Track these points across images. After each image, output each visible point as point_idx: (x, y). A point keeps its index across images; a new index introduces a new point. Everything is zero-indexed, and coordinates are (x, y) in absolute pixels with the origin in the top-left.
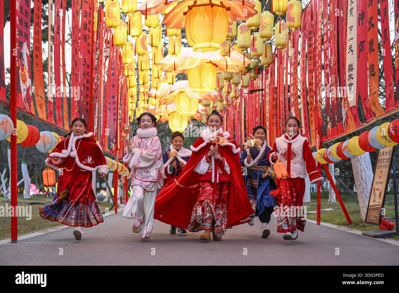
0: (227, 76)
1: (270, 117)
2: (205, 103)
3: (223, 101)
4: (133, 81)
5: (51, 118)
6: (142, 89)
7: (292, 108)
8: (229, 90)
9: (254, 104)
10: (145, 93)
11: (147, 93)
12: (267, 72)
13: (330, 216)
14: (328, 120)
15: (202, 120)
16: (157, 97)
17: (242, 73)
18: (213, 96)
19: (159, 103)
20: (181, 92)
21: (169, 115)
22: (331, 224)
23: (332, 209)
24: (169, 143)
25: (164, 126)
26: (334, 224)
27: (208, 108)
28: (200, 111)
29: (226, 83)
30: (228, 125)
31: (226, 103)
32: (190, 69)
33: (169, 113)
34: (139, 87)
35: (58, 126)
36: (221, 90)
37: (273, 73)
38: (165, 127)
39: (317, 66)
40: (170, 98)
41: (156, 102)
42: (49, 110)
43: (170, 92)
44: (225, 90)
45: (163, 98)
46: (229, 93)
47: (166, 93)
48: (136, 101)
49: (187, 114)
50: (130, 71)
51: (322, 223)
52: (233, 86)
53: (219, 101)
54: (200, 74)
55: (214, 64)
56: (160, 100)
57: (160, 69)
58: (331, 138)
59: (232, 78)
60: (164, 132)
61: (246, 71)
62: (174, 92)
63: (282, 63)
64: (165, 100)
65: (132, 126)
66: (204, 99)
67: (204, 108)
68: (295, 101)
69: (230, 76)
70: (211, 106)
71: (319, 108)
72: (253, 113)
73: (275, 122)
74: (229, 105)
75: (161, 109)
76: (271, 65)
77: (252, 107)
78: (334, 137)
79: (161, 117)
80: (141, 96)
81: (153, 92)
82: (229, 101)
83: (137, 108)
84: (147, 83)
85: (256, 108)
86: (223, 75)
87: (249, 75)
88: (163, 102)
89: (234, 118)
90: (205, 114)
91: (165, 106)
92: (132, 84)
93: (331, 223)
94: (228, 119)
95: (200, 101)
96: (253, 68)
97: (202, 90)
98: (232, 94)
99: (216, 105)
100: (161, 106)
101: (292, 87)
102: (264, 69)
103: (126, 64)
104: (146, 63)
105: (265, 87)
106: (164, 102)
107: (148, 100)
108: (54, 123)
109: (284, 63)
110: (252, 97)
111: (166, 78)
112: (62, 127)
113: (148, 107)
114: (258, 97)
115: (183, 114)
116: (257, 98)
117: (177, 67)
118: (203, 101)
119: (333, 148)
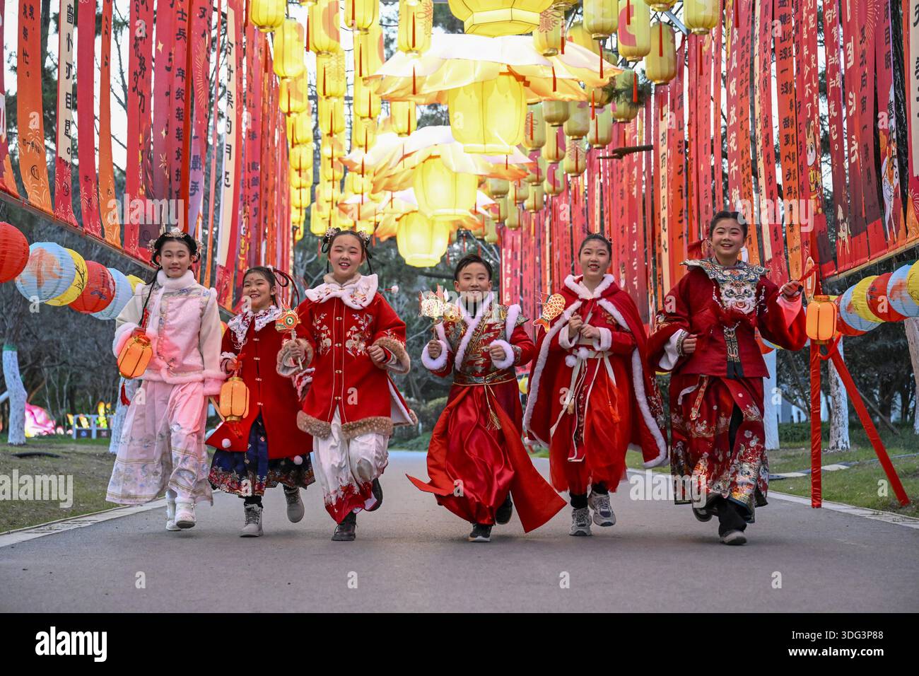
0: (554, 113)
1: (671, 220)
2: (495, 189)
3: (542, 181)
4: (302, 125)
5: (65, 208)
6: (326, 151)
7: (734, 190)
8: (560, 151)
9: (625, 188)
10: (335, 160)
11: (340, 159)
12: (661, 101)
13: (842, 486)
14: (840, 216)
15: (486, 235)
16: (365, 171)
17: (596, 104)
18: (516, 167)
19: (371, 187)
20: (431, 157)
21: (397, 220)
22: (850, 506)
23: (843, 467)
24: (397, 299)
25: (384, 254)
26: (858, 505)
27: (501, 201)
28: (480, 209)
29: (550, 132)
30: (555, 245)
31: (551, 187)
32: (457, 90)
33: (398, 216)
34: (320, 141)
35: (87, 232)
36: (536, 151)
37: (677, 102)
38: (387, 257)
39: (806, 72)
40: (403, 172)
41: (365, 183)
42: (61, 184)
43: (401, 156)
44: (548, 150)
45: (383, 173)
46: (558, 158)
47: (391, 160)
48: (311, 183)
49: (448, 215)
50: (296, 99)
51: (825, 505)
52: (568, 139)
53: (531, 181)
54: (483, 103)
55: (520, 78)
56: (375, 179)
57: (376, 93)
58: (848, 265)
59: (566, 118)
60: (386, 269)
61: (606, 97)
62: (413, 156)
63: (704, 72)
64: (389, 177)
65: (301, 254)
66: (493, 176)
67: (490, 201)
68: (743, 170)
69: (561, 112)
70: (511, 195)
71: (813, 187)
72: (622, 211)
73: (685, 232)
74: (558, 194)
75: (377, 205)
76: (672, 82)
77: (620, 196)
78: (858, 262)
79: (376, 225)
80: (324, 169)
81: (357, 156)
82: (558, 182)
83: (314, 205)
84: (340, 131)
85: (631, 196)
86: (544, 109)
87: (614, 110)
88: (382, 185)
89: (571, 227)
90: (494, 219)
91: (389, 194)
92: (299, 137)
93: (849, 503)
94: (555, 230)
95: (481, 184)
96: (623, 90)
97: (489, 146)
98: (567, 163)
99: (522, 193)
100: (375, 196)
101: (734, 135)
102: (653, 92)
103: (283, 78)
104: (339, 76)
105: (657, 140)
106: (386, 183)
107: (342, 182)
108: (75, 222)
109: (708, 74)
110: (620, 169)
111: (391, 119)
112: (98, 234)
113: (344, 200)
114: (636, 169)
115: (436, 216)
116: (635, 172)
117: (422, 85)
118: (490, 182)
119: (859, 292)
